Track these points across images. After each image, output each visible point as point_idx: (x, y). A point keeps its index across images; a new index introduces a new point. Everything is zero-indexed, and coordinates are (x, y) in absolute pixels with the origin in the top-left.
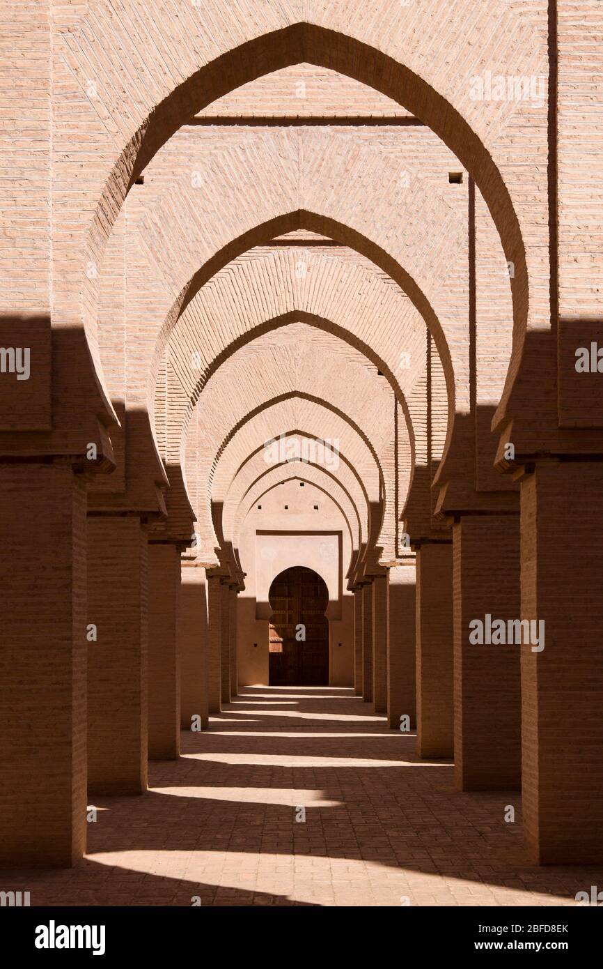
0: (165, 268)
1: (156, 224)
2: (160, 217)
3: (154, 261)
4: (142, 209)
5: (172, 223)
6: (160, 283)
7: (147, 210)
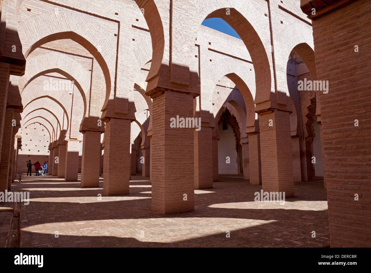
0: (139, 61)
1: (137, 51)
2: (138, 49)
3: (136, 59)
4: (134, 46)
5: (141, 51)
6: (137, 64)
7: (135, 47)
